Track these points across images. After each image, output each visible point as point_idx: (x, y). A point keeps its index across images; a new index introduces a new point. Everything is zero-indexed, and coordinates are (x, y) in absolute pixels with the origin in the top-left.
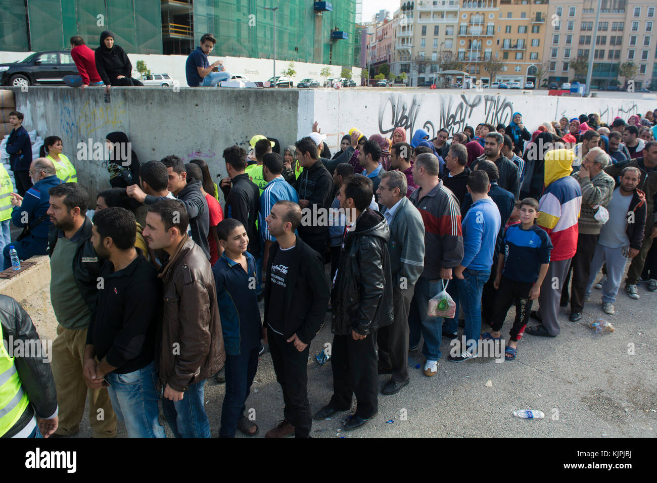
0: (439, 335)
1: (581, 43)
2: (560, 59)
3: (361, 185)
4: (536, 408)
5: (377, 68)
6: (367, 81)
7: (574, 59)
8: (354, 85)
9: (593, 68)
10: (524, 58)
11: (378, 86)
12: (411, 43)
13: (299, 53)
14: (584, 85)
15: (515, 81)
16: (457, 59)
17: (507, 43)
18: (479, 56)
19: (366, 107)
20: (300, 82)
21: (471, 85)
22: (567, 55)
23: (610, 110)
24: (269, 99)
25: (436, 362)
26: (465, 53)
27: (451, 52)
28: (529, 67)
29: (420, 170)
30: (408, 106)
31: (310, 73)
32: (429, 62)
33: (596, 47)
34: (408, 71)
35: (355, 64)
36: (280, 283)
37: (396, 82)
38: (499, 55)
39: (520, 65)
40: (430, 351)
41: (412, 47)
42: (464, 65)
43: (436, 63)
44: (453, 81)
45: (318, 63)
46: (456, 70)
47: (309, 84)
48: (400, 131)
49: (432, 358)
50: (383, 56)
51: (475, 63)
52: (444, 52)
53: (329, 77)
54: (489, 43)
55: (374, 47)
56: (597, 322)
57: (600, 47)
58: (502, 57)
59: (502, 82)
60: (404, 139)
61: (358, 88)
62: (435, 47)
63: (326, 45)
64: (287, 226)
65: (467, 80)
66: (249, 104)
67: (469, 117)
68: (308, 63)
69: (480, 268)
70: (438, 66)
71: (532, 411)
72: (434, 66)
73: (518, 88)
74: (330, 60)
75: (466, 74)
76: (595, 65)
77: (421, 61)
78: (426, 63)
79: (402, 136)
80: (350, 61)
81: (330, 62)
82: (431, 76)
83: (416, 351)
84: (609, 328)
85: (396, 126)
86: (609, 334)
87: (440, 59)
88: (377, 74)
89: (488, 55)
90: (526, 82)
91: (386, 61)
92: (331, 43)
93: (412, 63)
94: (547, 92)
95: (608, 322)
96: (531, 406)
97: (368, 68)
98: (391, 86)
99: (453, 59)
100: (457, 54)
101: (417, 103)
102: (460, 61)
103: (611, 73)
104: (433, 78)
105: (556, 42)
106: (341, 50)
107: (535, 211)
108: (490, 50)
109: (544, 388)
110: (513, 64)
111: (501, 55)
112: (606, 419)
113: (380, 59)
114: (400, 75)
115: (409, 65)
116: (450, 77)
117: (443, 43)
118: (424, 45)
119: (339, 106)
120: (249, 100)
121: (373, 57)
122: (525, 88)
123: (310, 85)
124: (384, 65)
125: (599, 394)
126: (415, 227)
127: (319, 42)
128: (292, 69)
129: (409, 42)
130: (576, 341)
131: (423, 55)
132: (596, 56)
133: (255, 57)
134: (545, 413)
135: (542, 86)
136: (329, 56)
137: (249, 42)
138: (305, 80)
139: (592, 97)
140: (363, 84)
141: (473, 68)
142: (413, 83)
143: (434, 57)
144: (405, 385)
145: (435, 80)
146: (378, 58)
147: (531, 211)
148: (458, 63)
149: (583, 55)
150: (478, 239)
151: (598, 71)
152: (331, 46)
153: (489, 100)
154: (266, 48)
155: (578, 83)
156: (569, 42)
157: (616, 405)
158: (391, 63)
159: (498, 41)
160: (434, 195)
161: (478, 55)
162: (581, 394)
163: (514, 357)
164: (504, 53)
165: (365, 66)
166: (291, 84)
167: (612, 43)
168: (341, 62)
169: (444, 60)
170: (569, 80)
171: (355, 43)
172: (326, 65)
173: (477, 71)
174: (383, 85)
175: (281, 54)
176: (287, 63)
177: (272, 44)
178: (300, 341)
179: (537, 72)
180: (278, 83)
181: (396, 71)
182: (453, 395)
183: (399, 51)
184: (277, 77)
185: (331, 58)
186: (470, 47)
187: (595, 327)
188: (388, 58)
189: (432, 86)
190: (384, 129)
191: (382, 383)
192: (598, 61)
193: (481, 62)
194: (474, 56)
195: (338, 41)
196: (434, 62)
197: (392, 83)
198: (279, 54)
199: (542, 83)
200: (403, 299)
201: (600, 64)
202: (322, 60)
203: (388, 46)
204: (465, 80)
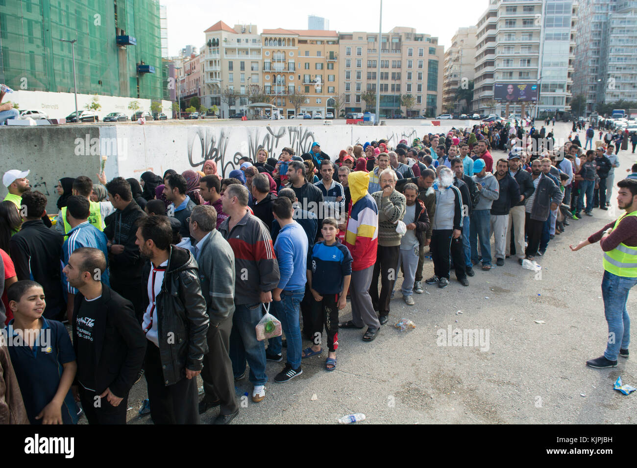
0: (263, 358)
1: (369, 78)
2: (353, 92)
3: (158, 224)
4: (358, 411)
5: (188, 101)
6: (178, 114)
7: (365, 92)
8: (165, 118)
9: (380, 100)
10: (323, 91)
11: (190, 118)
12: (219, 77)
13: (102, 86)
14: (374, 114)
15: (317, 112)
16: (264, 92)
17: (307, 78)
18: (284, 90)
19: (174, 141)
20: (106, 116)
21: (279, 116)
22: (358, 89)
23: (395, 135)
24: (65, 137)
25: (263, 387)
26: (271, 87)
27: (258, 86)
28: (328, 99)
29: (232, 200)
30: (217, 140)
31: (117, 107)
32: (238, 95)
33: (381, 82)
34: (219, 104)
35: (164, 98)
36: (86, 337)
37: (208, 114)
38: (301, 89)
39: (320, 98)
40: (256, 377)
41: (220, 81)
42: (271, 98)
43: (245, 96)
44: (262, 113)
45: (125, 97)
46: (264, 102)
47: (116, 118)
48: (211, 163)
49: (259, 383)
50: (193, 89)
51: (281, 96)
52: (252, 86)
53: (138, 111)
54: (291, 78)
55: (183, 81)
56: (401, 322)
57: (384, 82)
58: (304, 91)
59: (306, 113)
60: (215, 171)
61: (169, 121)
62: (243, 82)
63: (133, 79)
64: (86, 276)
65: (275, 112)
66: (42, 142)
67: (276, 146)
68: (114, 97)
69: (294, 288)
70: (247, 99)
71: (355, 415)
72: (244, 99)
73: (320, 119)
74: (137, 93)
75: (273, 106)
76: (382, 97)
77: (231, 95)
78: (236, 96)
79: (213, 168)
80: (159, 94)
81: (138, 95)
82: (241, 108)
83: (244, 379)
84: (411, 325)
85: (207, 158)
86: (411, 331)
87: (248, 92)
88: (188, 107)
89: (292, 89)
90: (327, 113)
91: (196, 94)
92: (137, 76)
93: (222, 96)
94: (345, 121)
95: (409, 320)
96: (353, 411)
97: (178, 102)
98: (203, 118)
99: (260, 92)
100: (264, 89)
101: (225, 136)
102: (267, 94)
103: (394, 103)
104: (243, 110)
105: (348, 77)
106: (149, 84)
107: (335, 228)
108: (293, 85)
109: (363, 391)
110: (314, 97)
111: (303, 89)
112: (417, 409)
113: (191, 92)
114: (212, 108)
115: (219, 98)
116: (259, 109)
117: (249, 78)
118: (232, 79)
119: (145, 141)
120: (42, 138)
121: (183, 91)
122: (327, 118)
123: (118, 119)
124: (195, 98)
125: (409, 387)
126: (220, 260)
127: (124, 75)
128: (96, 103)
129: (218, 76)
130: (386, 341)
131: (232, 88)
132: (381, 90)
133: (53, 91)
134: (365, 414)
135: (340, 116)
136: (137, 89)
137: (45, 75)
138: (112, 114)
139: (382, 125)
140: (174, 117)
141: (279, 101)
142: (224, 115)
143: (243, 91)
144: (234, 417)
145: (246, 112)
146: (187, 91)
147: (331, 229)
148: (265, 96)
149: (372, 89)
150: (290, 262)
151: (384, 102)
152: (138, 79)
153: (293, 131)
154: (65, 81)
155: (369, 112)
156: (359, 77)
157: (423, 393)
158: (202, 96)
159: (299, 76)
160: (246, 223)
161: (282, 89)
162: (395, 390)
163: (334, 367)
164: (306, 87)
165: (176, 99)
166: (97, 118)
167: (393, 78)
168: (149, 95)
169: (252, 93)
170: (362, 110)
171: (163, 77)
172: (133, 98)
173: (283, 103)
174: (196, 118)
175: (83, 88)
176: (91, 96)
177: (72, 77)
178: (113, 395)
179: (335, 104)
180: (81, 117)
181: (207, 104)
182: (282, 415)
183: (208, 85)
184: (80, 112)
185: (138, 91)
186: (275, 82)
187: (400, 327)
188: (198, 91)
189: (243, 118)
190: (194, 163)
191: (211, 418)
192: (384, 93)
193: (286, 95)
194: (279, 89)
195: (145, 75)
196: (243, 95)
197: (204, 115)
198: (80, 88)
199: (340, 113)
200: (219, 331)
201: (385, 96)
202: (129, 93)
203: (197, 80)
204: (273, 112)
